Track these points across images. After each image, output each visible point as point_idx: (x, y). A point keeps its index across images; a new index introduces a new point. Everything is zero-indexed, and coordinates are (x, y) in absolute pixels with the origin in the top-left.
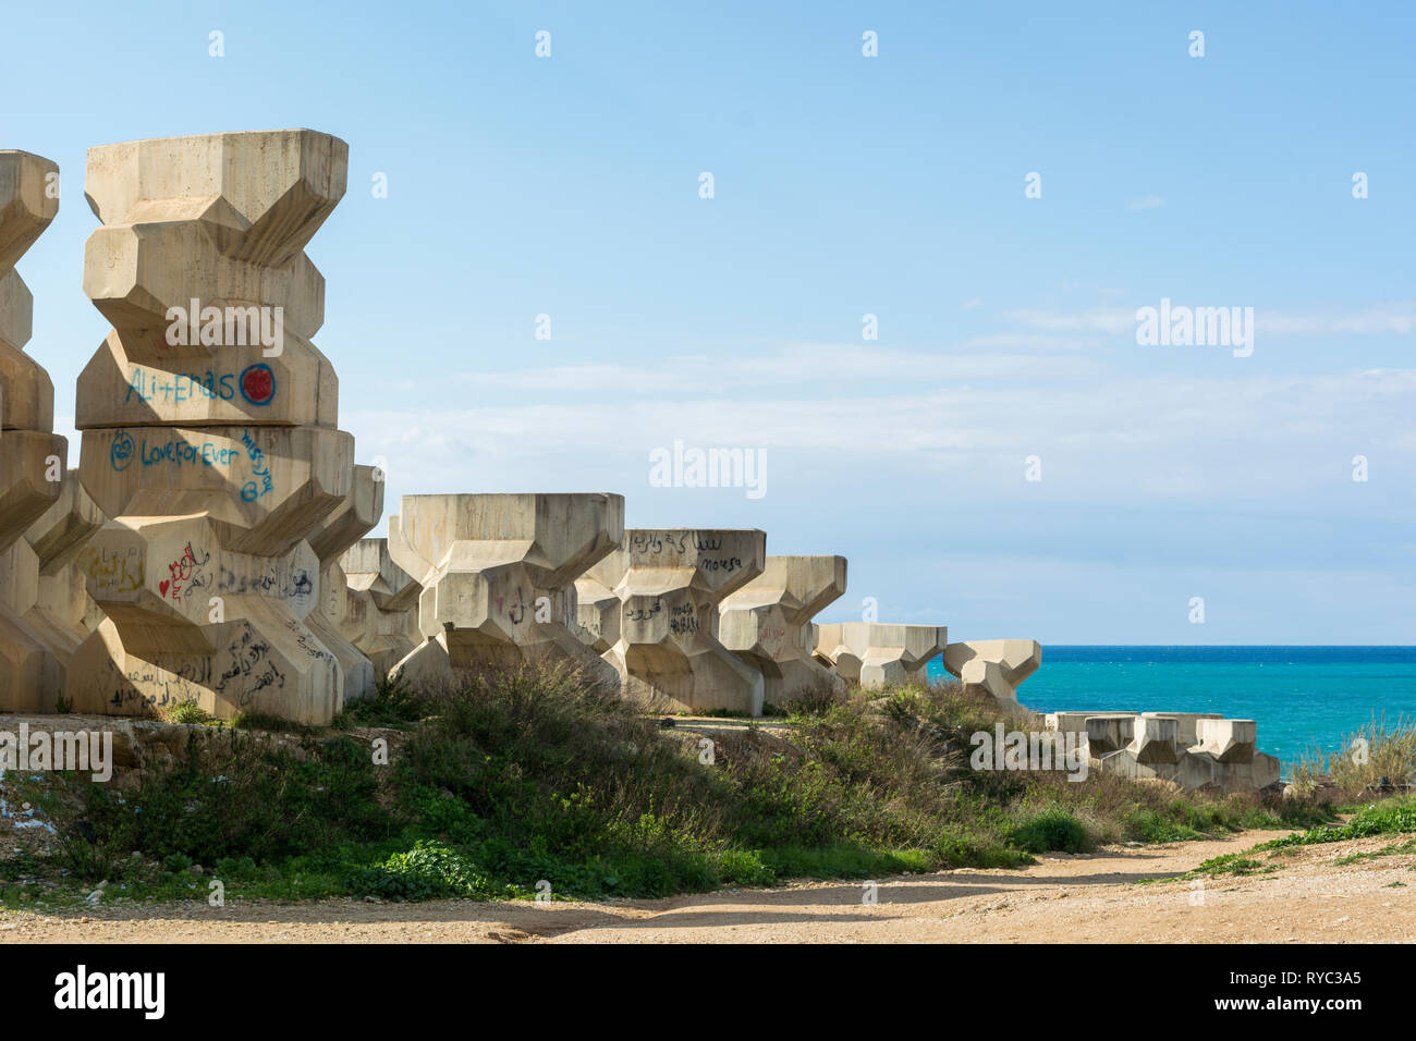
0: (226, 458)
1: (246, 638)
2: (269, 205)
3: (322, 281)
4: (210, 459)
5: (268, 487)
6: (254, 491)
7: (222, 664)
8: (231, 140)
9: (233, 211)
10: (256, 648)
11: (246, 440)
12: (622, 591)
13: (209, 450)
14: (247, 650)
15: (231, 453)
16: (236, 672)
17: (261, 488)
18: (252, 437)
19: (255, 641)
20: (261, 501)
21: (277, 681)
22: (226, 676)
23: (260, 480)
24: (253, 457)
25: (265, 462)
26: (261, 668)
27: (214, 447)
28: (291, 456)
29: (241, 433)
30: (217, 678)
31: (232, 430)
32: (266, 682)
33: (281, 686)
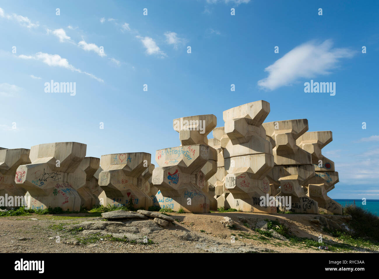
0: (324, 176)
1: (331, 202)
2: (326, 141)
4: (321, 176)
5: (331, 180)
6: (329, 181)
7: (327, 206)
8: (319, 132)
9: (320, 142)
10: (333, 204)
11: (327, 174)
13: (320, 175)
14: (331, 204)
15: (324, 175)
16: (330, 207)
17: (330, 180)
18: (328, 173)
19: (332, 202)
20: (330, 182)
21: (337, 208)
22: (328, 208)
23: (330, 179)
24: (328, 176)
25: (330, 176)
26: (334, 206)
27: (321, 175)
28: (334, 175)
29: (326, 172)
30: (327, 208)
31: (324, 172)
32: (335, 209)
33: (338, 209)
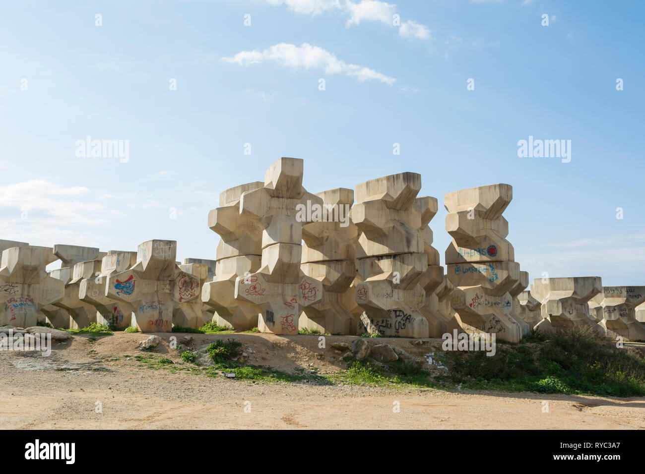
0: (485, 271)
1: (494, 318)
2: (492, 204)
3: (507, 223)
4: (481, 271)
5: (497, 278)
6: (493, 279)
7: (488, 325)
8: (481, 188)
9: (482, 206)
10: (497, 321)
11: (490, 266)
12: (603, 304)
13: (480, 269)
14: (494, 321)
15: (486, 269)
16: (492, 328)
17: (495, 278)
18: (491, 265)
19: (496, 319)
20: (495, 282)
21: (503, 330)
22: (489, 329)
23: (494, 276)
24: (492, 270)
25: (496, 271)
26: (498, 327)
27: (482, 268)
28: (502, 269)
29: (488, 264)
30: (487, 329)
31: (486, 263)
32: (500, 330)
33: (504, 332)
